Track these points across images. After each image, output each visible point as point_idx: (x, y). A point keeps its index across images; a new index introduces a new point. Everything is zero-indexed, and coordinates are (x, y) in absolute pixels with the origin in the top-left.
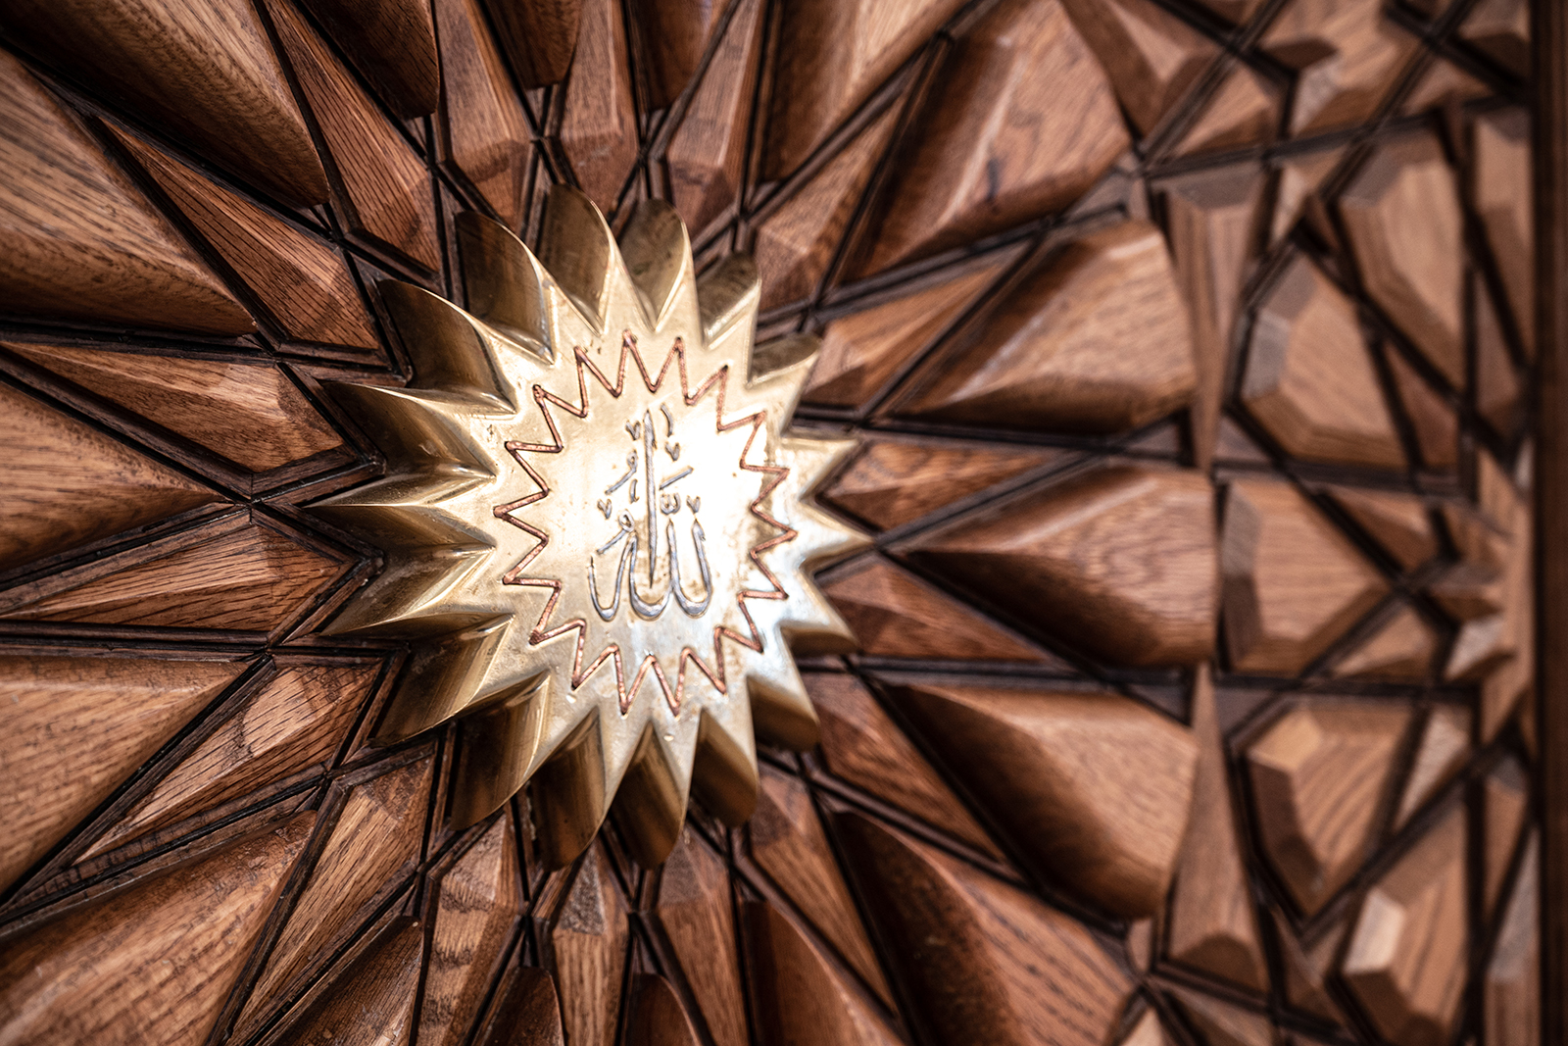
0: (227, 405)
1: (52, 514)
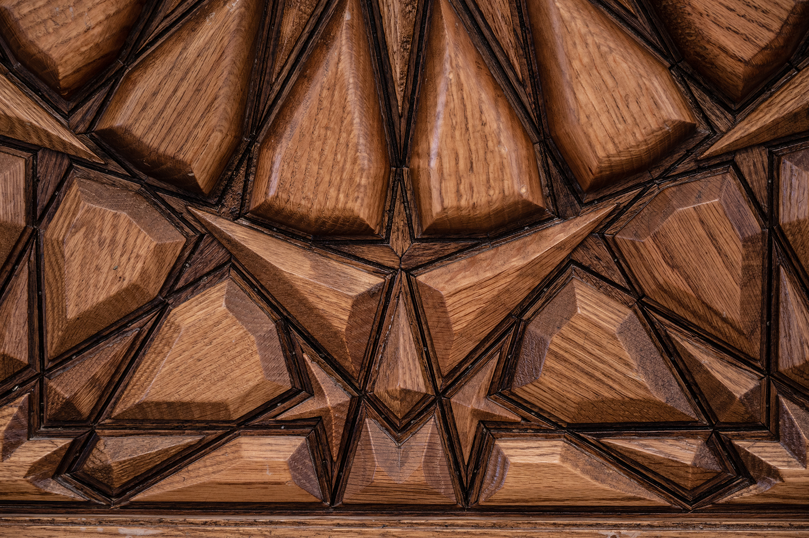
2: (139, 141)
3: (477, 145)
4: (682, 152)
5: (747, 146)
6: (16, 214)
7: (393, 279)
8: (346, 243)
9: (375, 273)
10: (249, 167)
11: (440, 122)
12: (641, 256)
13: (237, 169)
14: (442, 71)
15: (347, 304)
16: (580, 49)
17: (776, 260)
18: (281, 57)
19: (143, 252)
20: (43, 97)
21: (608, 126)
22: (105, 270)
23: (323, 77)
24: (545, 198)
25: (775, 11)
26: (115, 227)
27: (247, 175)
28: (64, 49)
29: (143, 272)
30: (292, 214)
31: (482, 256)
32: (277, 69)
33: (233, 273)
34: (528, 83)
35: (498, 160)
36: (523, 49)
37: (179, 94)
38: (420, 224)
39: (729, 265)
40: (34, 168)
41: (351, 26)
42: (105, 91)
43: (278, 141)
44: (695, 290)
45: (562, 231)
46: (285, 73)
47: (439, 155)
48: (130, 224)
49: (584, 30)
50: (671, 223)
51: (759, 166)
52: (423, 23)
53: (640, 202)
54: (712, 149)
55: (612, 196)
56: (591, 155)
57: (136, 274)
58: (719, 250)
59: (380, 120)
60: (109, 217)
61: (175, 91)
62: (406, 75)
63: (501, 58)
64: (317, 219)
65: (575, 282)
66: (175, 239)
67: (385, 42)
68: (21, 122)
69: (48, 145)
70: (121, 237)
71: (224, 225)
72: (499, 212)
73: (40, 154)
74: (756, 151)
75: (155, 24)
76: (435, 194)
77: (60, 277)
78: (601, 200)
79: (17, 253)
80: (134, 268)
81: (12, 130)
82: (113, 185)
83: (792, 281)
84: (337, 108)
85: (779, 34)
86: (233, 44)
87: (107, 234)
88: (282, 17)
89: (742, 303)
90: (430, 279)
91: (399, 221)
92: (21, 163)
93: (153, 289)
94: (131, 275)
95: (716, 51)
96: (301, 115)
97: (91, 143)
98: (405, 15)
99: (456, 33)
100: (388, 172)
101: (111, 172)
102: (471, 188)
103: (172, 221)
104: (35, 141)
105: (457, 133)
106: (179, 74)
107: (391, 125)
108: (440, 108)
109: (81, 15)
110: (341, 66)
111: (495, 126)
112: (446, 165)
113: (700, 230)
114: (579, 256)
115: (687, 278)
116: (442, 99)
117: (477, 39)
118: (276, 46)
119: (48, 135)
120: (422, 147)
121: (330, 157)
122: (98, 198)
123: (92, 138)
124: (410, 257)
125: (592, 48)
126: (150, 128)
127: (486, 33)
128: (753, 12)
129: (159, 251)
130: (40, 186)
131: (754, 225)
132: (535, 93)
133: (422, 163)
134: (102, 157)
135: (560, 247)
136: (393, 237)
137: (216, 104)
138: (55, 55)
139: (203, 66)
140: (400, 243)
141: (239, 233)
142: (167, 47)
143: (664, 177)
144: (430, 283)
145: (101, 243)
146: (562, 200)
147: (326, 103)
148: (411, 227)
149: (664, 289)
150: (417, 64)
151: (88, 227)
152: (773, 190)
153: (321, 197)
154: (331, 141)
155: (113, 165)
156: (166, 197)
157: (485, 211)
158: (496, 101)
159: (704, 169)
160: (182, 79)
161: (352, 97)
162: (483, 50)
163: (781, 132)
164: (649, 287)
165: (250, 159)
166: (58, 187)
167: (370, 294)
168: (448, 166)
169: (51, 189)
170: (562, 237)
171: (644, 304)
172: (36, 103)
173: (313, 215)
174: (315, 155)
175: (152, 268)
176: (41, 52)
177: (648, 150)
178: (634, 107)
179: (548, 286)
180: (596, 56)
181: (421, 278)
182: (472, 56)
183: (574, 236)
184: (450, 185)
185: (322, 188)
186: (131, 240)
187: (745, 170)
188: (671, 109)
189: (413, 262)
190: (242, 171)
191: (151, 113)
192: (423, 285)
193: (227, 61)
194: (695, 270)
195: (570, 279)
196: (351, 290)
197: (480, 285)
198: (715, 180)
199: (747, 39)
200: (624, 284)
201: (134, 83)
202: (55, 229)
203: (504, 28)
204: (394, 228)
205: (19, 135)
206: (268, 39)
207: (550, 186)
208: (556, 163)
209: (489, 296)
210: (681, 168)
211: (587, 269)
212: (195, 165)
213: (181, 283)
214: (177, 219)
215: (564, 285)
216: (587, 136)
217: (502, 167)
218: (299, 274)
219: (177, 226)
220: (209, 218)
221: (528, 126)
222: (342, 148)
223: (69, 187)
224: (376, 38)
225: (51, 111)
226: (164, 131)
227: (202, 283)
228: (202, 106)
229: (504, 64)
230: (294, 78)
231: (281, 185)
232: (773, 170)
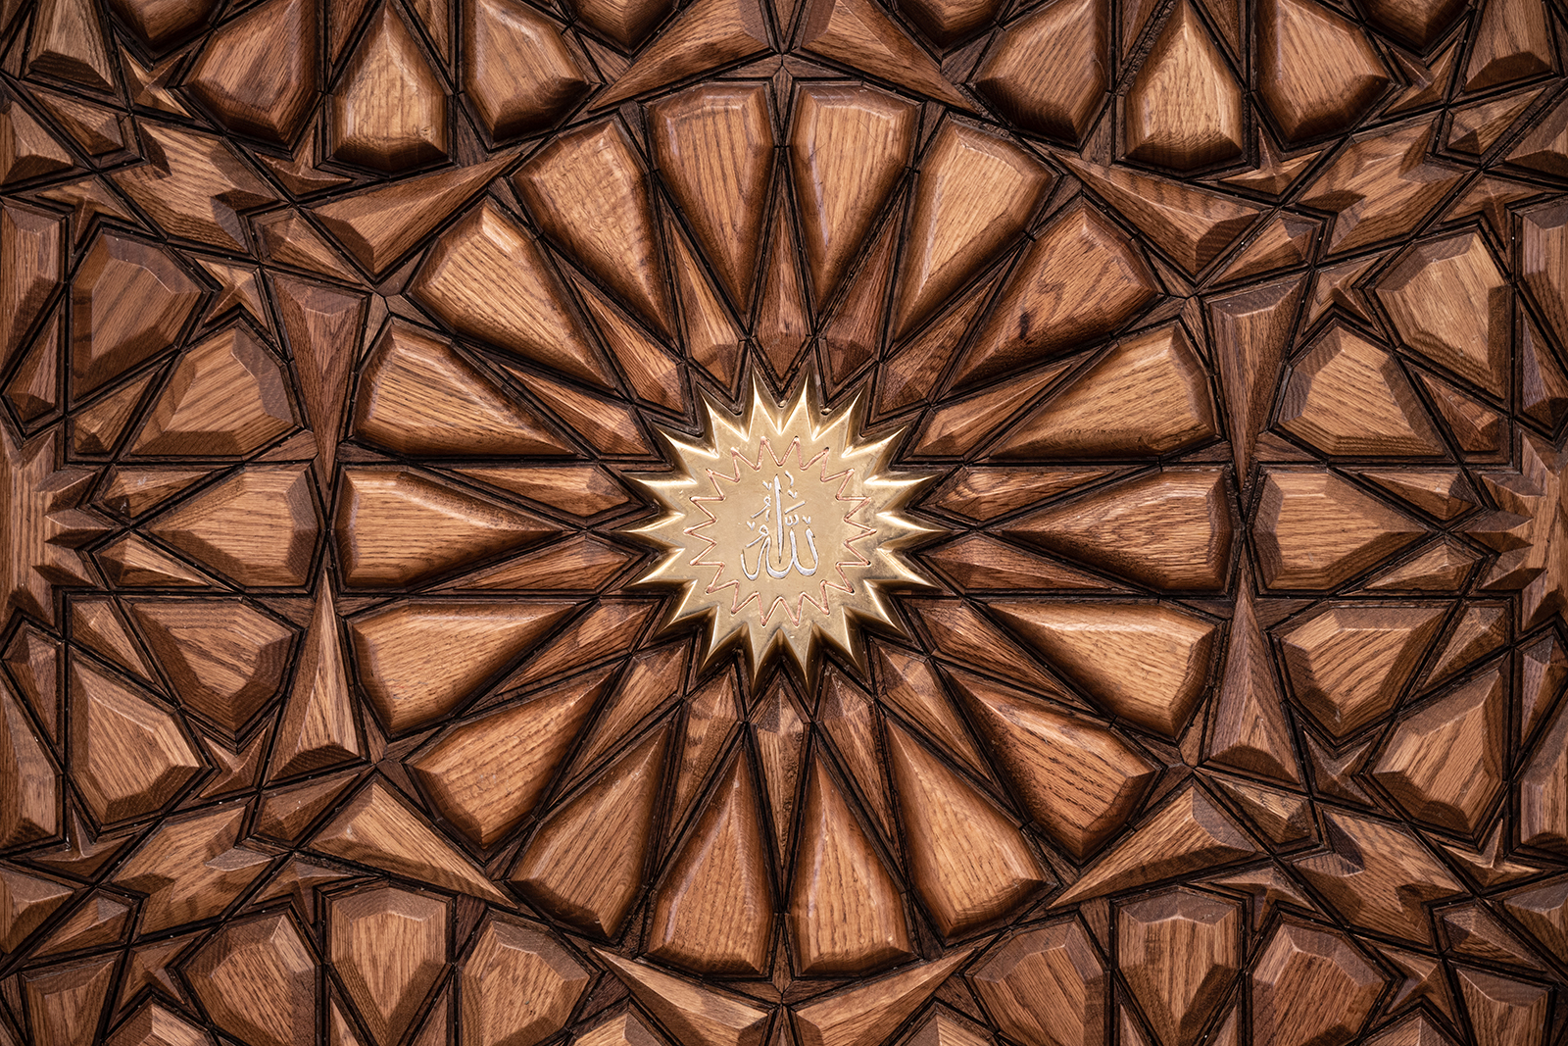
0: (559, 489)
1: (458, 546)
2: (552, 892)
3: (851, 899)
4: (1033, 902)
5: (1091, 897)
6: (438, 954)
7: (774, 1016)
8: (733, 980)
9: (758, 1008)
10: (647, 911)
11: (817, 878)
12: (996, 996)
13: (637, 913)
14: (819, 834)
15: (734, 1037)
16: (940, 816)
17: (1118, 999)
18: (676, 815)
19: (552, 989)
20: (462, 847)
21: (964, 884)
22: (518, 1004)
23: (714, 837)
24: (910, 942)
25: (1109, 785)
26: (527, 966)
27: (645, 918)
28: (486, 811)
29: (552, 1006)
30: (686, 957)
31: (855, 994)
32: (673, 825)
33: (632, 1006)
34: (896, 839)
35: (868, 912)
36: (892, 809)
37: (588, 851)
38: (800, 964)
39: (1073, 1004)
40: (454, 910)
41: (739, 792)
42: (518, 842)
43: (675, 894)
44: (1044, 1026)
45: (926, 972)
46: (680, 828)
47: (816, 907)
48: (541, 963)
49: (943, 799)
50: (1021, 967)
51: (1101, 914)
52: (803, 784)
53: (995, 946)
54: (1059, 901)
55: (971, 940)
56: (949, 908)
57: (546, 1008)
58: (1065, 991)
59: (765, 873)
60: (522, 957)
61: (585, 849)
62: (788, 831)
63: (872, 817)
64: (709, 962)
65: (938, 1018)
66: (581, 976)
67: (769, 803)
68: (445, 872)
69: (467, 892)
70: (532, 975)
71: (623, 964)
72: (868, 957)
73: (459, 898)
74: (1099, 901)
75: (564, 783)
76: (813, 941)
77: (478, 1011)
78: (961, 944)
79: (436, 987)
80: (544, 1003)
81: (436, 878)
82: (525, 927)
83: (1132, 1019)
84: (727, 866)
85: (1112, 805)
86: (636, 808)
87: (520, 972)
88: (678, 778)
89: (1085, 1038)
90: (809, 1014)
91: (781, 961)
92: (443, 907)
93: (560, 1021)
94: (542, 1008)
95: (1059, 819)
96: (695, 870)
97: (506, 889)
98: (787, 780)
99: (832, 799)
100: (771, 918)
101: (522, 915)
102: (845, 936)
103: (577, 960)
104: (456, 887)
105: (832, 888)
106: (588, 835)
107: (774, 875)
108: (817, 866)
109: (503, 782)
110: (731, 829)
111: (865, 882)
112: (822, 917)
113: (1048, 974)
114: (940, 994)
115: (1037, 1016)
116: (818, 858)
117: (851, 800)
118: (672, 804)
119: (468, 883)
120: (802, 899)
121: (721, 908)
122: (512, 940)
123: (506, 884)
124: (791, 993)
125: (950, 816)
126: (562, 882)
127: (859, 794)
128: (1089, 786)
129: (567, 987)
130: (459, 927)
131: (1096, 967)
132: (902, 848)
133: (802, 913)
134: (515, 902)
135: (924, 987)
136: (775, 975)
137: (620, 861)
138: (479, 816)
139: (609, 828)
140: (781, 981)
141: (637, 971)
142: (577, 808)
143: (1017, 924)
144: (808, 1018)
145: (515, 980)
146: (926, 943)
147: (717, 861)
148: (791, 967)
149: (1017, 1026)
150: (798, 820)
151: (503, 965)
152: (1114, 936)
153: (712, 943)
154: (722, 895)
155: (525, 909)
156: (572, 938)
157: (857, 957)
158: (866, 859)
159: (1053, 917)
160: (591, 839)
161: (741, 856)
162: (855, 810)
163: (1119, 887)
164: (1004, 1024)
165: (648, 904)
166: (475, 928)
167: (755, 1027)
168: (824, 917)
169: (468, 930)
170: (926, 978)
171: (1001, 1037)
172: (457, 852)
173: (705, 959)
174: (708, 906)
175: (560, 1003)
176: (466, 813)
177: (1000, 904)
178: (986, 867)
179: (914, 1021)
180: (953, 822)
181: (800, 1013)
182: (845, 821)
183: (937, 977)
184: (826, 934)
185: (713, 935)
186: (542, 978)
187: (1088, 918)
188: (1019, 870)
189: (793, 998)
190: (641, 915)
191: (563, 868)
192: (802, 1020)
193: (630, 823)
194: (1044, 1008)
195: (933, 1015)
196: (737, 1024)
197: (853, 1020)
198: (1062, 928)
199: (1085, 809)
200: (982, 1019)
201: (548, 841)
202: (474, 966)
203: (875, 792)
204: (776, 967)
205: (442, 882)
206: (666, 797)
207: (916, 931)
208: (921, 911)
209: (861, 1030)
210: (1032, 916)
211: (949, 1006)
212: (601, 914)
213: (584, 1016)
214: (583, 958)
215: (928, 1020)
216: (946, 892)
217: (871, 920)
218: (691, 1010)
219: (582, 964)
220: (611, 958)
221: (896, 878)
222: (731, 900)
223: (486, 927)
224: (761, 798)
225: (471, 860)
226: (575, 884)
227: (603, 1015)
228: (608, 862)
229: (875, 822)
230: (688, 833)
231: (677, 932)
232: (1114, 918)
